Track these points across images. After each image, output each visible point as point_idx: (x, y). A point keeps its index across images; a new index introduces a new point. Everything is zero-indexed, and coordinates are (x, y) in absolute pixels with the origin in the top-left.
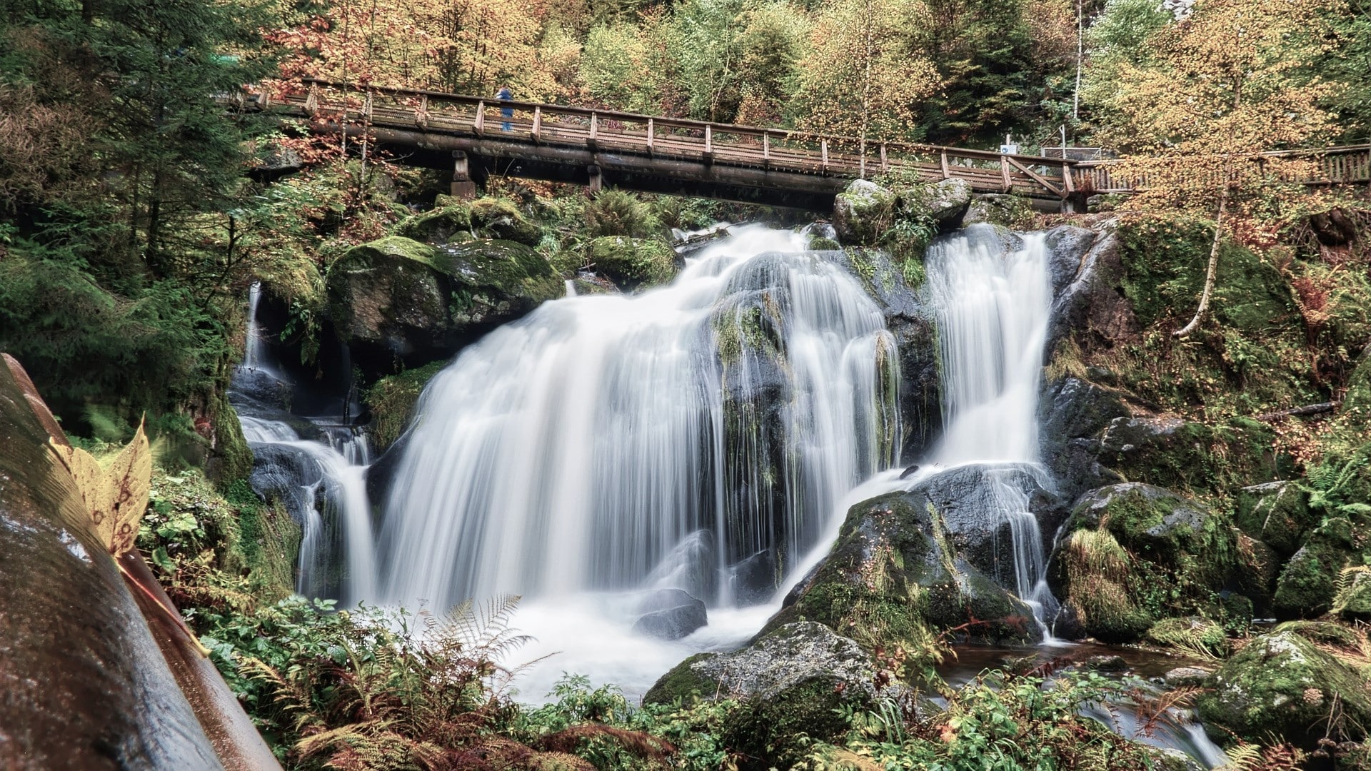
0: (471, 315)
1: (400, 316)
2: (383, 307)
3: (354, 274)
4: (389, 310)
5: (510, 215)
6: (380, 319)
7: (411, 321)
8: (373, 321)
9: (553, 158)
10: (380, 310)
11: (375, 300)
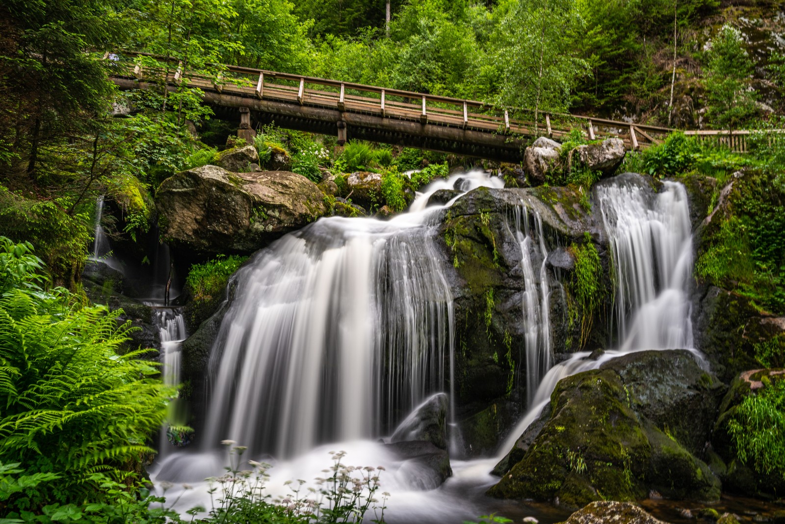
0: (265, 226)
1: (211, 225)
2: (198, 217)
3: (178, 192)
4: (202, 219)
5: (283, 154)
6: (196, 226)
7: (219, 229)
8: (190, 227)
9: (312, 115)
10: (196, 219)
11: (192, 212)
